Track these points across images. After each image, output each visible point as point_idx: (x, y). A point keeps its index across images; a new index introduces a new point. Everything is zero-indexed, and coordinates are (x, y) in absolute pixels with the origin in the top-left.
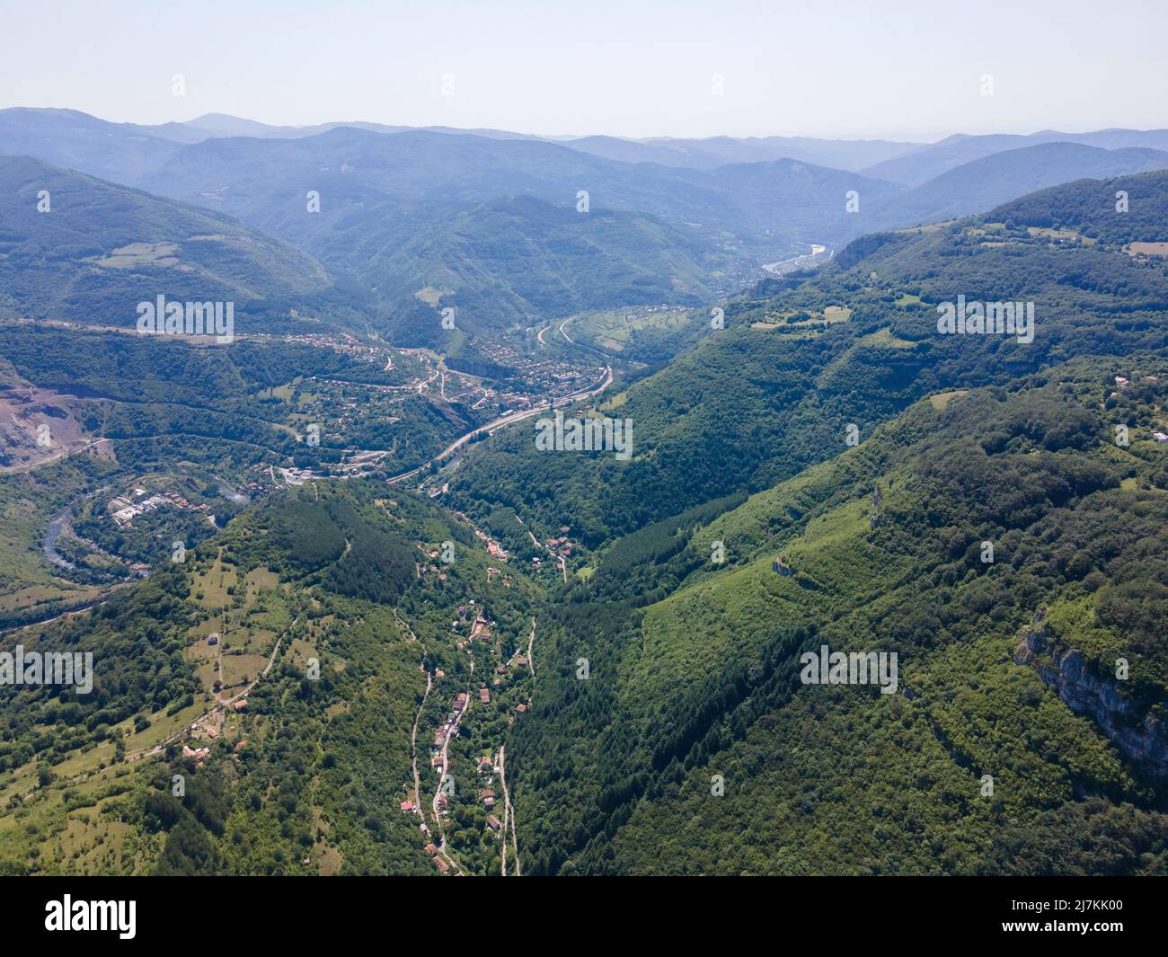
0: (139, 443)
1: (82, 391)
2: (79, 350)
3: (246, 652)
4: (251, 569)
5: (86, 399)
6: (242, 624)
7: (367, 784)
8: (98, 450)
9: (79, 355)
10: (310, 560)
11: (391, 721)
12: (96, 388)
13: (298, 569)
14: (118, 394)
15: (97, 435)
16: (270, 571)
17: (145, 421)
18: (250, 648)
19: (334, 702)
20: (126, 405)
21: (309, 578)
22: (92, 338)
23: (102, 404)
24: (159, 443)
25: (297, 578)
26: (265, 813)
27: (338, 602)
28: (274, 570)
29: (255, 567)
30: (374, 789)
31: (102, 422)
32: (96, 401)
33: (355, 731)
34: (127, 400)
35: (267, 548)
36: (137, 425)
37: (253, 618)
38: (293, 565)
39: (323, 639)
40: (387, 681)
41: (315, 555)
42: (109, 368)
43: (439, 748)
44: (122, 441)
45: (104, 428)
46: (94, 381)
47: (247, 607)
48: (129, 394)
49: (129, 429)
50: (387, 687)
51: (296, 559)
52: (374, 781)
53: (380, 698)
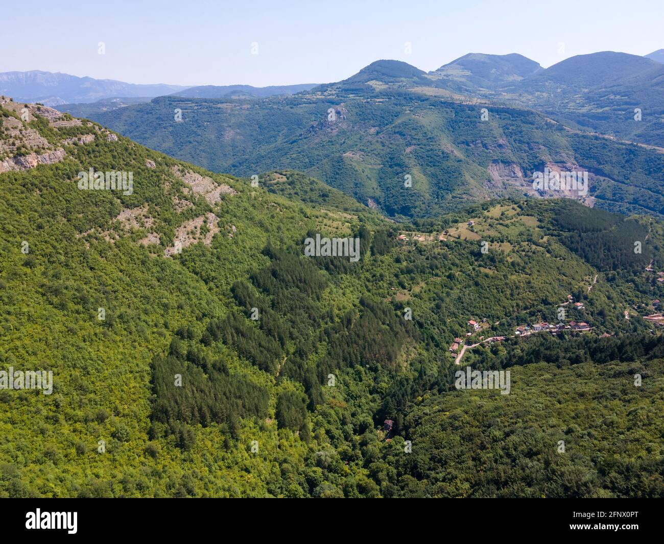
0: (609, 204)
1: (598, 172)
2: (610, 151)
3: (476, 232)
4: (528, 215)
5: (598, 177)
6: (490, 225)
7: (460, 298)
8: (586, 202)
9: (609, 154)
10: (563, 224)
11: (512, 295)
12: (606, 172)
13: (553, 226)
14: (615, 177)
15: (591, 196)
16: (538, 221)
17: (620, 194)
18: (481, 233)
19: (490, 269)
20: (616, 183)
21: (555, 232)
22: (620, 146)
23: (604, 180)
24: (620, 207)
25: (548, 229)
26: (398, 265)
27: (556, 247)
28: (540, 221)
29: (531, 215)
30: (462, 303)
31: (598, 189)
32: (602, 178)
33: (485, 282)
34: (618, 181)
35: (546, 211)
36: (614, 195)
37: (498, 226)
38: (552, 223)
39: (523, 251)
40: (532, 281)
41: (570, 224)
42: (619, 163)
43: (532, 327)
44: (600, 200)
45: (598, 193)
46: (607, 168)
47: (501, 222)
48: (621, 178)
49: (609, 195)
50: (529, 282)
51: (556, 221)
52: (466, 300)
53: (518, 284)
